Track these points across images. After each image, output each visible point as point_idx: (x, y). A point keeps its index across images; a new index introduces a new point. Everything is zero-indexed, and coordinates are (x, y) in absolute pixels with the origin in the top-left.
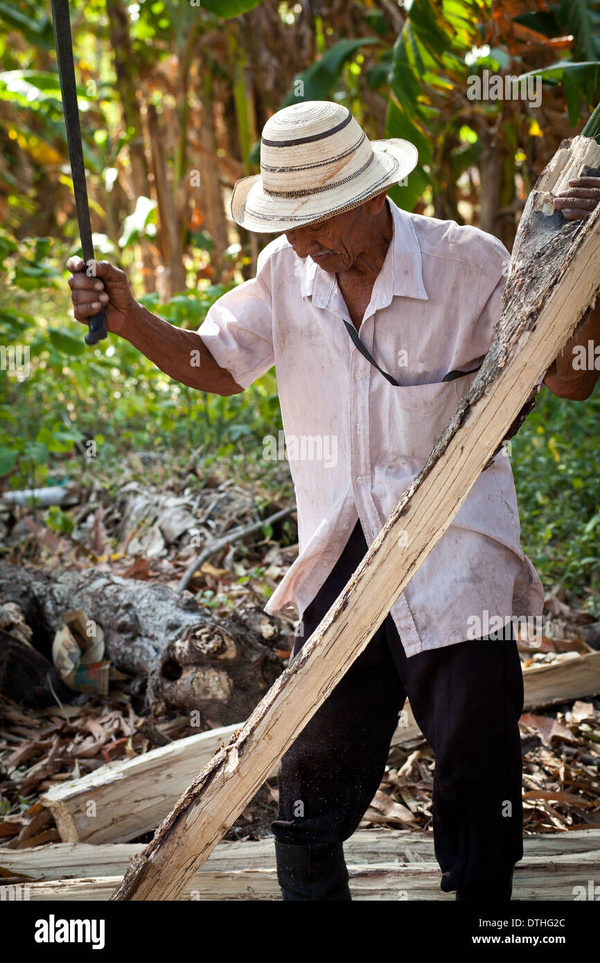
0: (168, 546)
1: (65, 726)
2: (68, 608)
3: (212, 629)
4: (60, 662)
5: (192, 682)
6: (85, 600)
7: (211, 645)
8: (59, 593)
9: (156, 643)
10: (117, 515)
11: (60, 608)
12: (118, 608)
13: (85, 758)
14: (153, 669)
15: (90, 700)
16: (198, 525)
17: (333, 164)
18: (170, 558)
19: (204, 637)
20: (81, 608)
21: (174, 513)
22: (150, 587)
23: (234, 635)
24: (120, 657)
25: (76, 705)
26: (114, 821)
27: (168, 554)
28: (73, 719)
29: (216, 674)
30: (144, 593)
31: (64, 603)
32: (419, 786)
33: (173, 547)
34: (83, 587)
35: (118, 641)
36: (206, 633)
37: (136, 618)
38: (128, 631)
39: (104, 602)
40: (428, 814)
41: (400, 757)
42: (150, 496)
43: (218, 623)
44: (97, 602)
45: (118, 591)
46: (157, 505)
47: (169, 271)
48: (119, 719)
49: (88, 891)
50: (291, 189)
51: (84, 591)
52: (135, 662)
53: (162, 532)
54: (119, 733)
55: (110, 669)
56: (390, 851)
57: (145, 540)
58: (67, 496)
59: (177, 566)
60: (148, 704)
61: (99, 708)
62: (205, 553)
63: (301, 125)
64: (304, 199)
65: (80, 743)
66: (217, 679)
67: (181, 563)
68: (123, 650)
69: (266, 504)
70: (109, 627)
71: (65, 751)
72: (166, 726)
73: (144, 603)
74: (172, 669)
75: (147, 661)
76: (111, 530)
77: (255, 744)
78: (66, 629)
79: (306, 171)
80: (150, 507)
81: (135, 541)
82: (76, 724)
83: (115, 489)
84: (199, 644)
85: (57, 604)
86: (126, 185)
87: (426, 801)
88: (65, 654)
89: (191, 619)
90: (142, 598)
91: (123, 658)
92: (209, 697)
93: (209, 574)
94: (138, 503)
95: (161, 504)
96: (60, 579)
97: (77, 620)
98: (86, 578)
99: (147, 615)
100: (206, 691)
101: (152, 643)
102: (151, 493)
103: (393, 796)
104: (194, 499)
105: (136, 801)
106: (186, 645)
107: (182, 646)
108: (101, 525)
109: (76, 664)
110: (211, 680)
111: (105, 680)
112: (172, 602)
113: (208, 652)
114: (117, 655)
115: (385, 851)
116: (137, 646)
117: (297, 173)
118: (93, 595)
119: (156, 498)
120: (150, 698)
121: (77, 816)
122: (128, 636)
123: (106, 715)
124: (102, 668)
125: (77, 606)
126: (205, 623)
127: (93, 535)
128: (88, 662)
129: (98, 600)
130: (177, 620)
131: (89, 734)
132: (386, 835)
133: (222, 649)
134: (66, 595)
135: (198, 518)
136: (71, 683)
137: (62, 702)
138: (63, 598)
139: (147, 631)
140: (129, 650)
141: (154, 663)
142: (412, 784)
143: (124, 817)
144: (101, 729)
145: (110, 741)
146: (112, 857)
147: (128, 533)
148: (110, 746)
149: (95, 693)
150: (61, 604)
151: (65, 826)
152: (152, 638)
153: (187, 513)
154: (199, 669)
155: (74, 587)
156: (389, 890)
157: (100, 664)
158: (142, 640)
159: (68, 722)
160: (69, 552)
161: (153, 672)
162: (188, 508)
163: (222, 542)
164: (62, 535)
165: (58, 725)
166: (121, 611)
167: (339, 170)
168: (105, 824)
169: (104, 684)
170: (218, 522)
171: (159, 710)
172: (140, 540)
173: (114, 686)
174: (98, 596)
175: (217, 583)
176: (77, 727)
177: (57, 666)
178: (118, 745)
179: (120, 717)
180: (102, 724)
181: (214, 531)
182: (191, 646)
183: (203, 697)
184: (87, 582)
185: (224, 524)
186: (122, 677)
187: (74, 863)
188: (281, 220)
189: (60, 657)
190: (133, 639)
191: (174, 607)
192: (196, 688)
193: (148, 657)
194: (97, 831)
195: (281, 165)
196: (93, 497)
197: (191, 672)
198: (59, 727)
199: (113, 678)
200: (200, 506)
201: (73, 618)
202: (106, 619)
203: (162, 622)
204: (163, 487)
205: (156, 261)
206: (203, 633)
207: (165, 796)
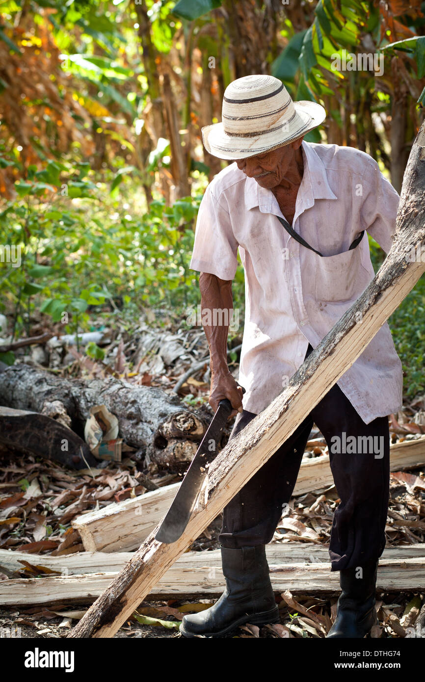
0: (166, 367)
1: (91, 481)
2: (95, 404)
3: (187, 415)
4: (89, 440)
5: (174, 449)
6: (106, 399)
7: (186, 425)
8: (89, 395)
9: (152, 426)
10: (133, 347)
11: (89, 404)
12: (128, 402)
13: (104, 500)
14: (149, 443)
15: (109, 464)
16: (187, 353)
17: (274, 115)
18: (168, 375)
19: (182, 420)
20: (103, 404)
21: (170, 346)
22: (148, 390)
23: (202, 419)
24: (129, 436)
25: (100, 468)
26: (120, 538)
27: (166, 373)
28: (97, 477)
29: (190, 444)
30: (144, 393)
31: (92, 401)
32: (323, 518)
33: (170, 368)
34: (105, 390)
35: (128, 425)
36: (183, 418)
37: (139, 410)
38: (134, 418)
39: (118, 400)
40: (328, 535)
41: (312, 499)
42: (155, 335)
43: (192, 411)
44: (114, 400)
45: (128, 392)
46: (160, 340)
47: (178, 188)
48: (128, 476)
49: (101, 581)
50: (247, 132)
51: (105, 392)
52: (139, 439)
53: (163, 358)
54: (127, 485)
55: (122, 444)
56: (300, 556)
57: (151, 364)
58: (103, 338)
59: (172, 380)
60: (146, 466)
61: (115, 470)
62: (190, 371)
63: (253, 89)
64: (256, 138)
65: (101, 490)
66: (190, 447)
67: (175, 378)
68: (130, 431)
69: (233, 338)
70: (122, 416)
71: (90, 496)
72: (158, 480)
73: (144, 400)
74: (161, 441)
75: (146, 438)
76: (129, 358)
77: (218, 491)
78: (93, 418)
79: (257, 120)
80: (155, 342)
81: (145, 364)
82: (99, 479)
83: (132, 330)
84: (178, 425)
85: (88, 402)
86: (150, 130)
87: (327, 527)
88: (93, 434)
89: (175, 409)
90: (143, 396)
91: (130, 436)
92: (185, 459)
93: (193, 385)
94: (147, 340)
95: (162, 339)
96: (90, 386)
97: (101, 412)
98: (107, 384)
99: (146, 408)
100: (183, 456)
101: (149, 426)
102: (156, 333)
103: (305, 524)
104: (184, 336)
105: (135, 526)
106: (170, 425)
107: (168, 426)
108: (122, 354)
109: (99, 441)
110: (187, 449)
111: (119, 452)
112: (163, 399)
113: (184, 430)
114: (127, 435)
115: (297, 556)
116: (140, 429)
117: (252, 120)
118: (111, 395)
119: (159, 336)
120: (147, 461)
121: (95, 534)
122: (134, 421)
123: (119, 474)
124: (117, 443)
125: (101, 403)
126: (183, 411)
127: (117, 360)
128: (108, 440)
129: (114, 398)
130: (166, 410)
131: (108, 485)
132: (297, 546)
133: (194, 428)
134: (94, 395)
135: (187, 349)
136: (96, 453)
137: (90, 466)
138: (92, 398)
139: (146, 418)
140: (135, 431)
141: (151, 439)
142: (319, 516)
143: (126, 536)
144: (114, 482)
145: (121, 489)
146: (119, 561)
147: (140, 359)
148: (120, 493)
149: (113, 460)
150: (90, 402)
151: (87, 542)
152: (149, 422)
153: (179, 345)
154: (179, 441)
155: (99, 391)
156: (297, 580)
157: (116, 441)
158: (143, 424)
159: (94, 479)
160: (100, 371)
161: (150, 445)
162: (180, 342)
163: (201, 364)
164: (96, 361)
165: (88, 480)
166: (129, 405)
167: (278, 119)
168: (113, 540)
169: (118, 454)
170: (200, 351)
171: (154, 469)
172: (148, 364)
173: (125, 455)
174: (114, 396)
175: (197, 391)
176: (99, 482)
177: (88, 442)
178: (125, 492)
179: (129, 475)
180: (116, 480)
181: (197, 357)
182: (173, 426)
183: (181, 460)
184: (107, 386)
185: (204, 352)
186: (130, 449)
187: (93, 565)
188: (241, 151)
189: (89, 436)
190: (137, 424)
191: (164, 402)
192: (176, 454)
193: (146, 435)
194: (108, 544)
195: (240, 116)
196: (120, 336)
197: (173, 443)
198: (88, 482)
199: (125, 450)
200: (188, 341)
201: (98, 411)
202: (120, 411)
203: (156, 412)
204: (164, 329)
205: (170, 182)
206: (181, 418)
207: (154, 522)
